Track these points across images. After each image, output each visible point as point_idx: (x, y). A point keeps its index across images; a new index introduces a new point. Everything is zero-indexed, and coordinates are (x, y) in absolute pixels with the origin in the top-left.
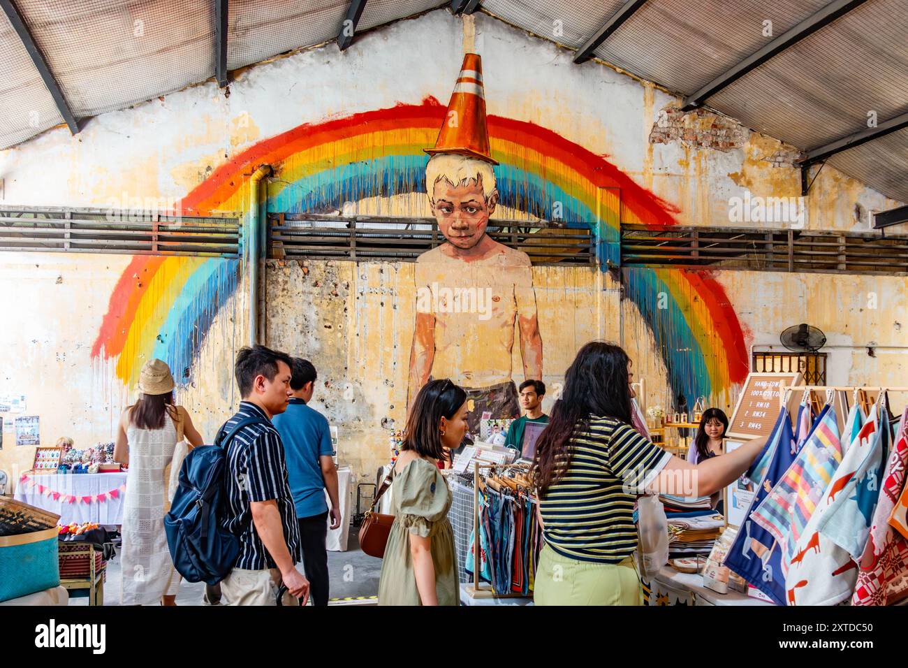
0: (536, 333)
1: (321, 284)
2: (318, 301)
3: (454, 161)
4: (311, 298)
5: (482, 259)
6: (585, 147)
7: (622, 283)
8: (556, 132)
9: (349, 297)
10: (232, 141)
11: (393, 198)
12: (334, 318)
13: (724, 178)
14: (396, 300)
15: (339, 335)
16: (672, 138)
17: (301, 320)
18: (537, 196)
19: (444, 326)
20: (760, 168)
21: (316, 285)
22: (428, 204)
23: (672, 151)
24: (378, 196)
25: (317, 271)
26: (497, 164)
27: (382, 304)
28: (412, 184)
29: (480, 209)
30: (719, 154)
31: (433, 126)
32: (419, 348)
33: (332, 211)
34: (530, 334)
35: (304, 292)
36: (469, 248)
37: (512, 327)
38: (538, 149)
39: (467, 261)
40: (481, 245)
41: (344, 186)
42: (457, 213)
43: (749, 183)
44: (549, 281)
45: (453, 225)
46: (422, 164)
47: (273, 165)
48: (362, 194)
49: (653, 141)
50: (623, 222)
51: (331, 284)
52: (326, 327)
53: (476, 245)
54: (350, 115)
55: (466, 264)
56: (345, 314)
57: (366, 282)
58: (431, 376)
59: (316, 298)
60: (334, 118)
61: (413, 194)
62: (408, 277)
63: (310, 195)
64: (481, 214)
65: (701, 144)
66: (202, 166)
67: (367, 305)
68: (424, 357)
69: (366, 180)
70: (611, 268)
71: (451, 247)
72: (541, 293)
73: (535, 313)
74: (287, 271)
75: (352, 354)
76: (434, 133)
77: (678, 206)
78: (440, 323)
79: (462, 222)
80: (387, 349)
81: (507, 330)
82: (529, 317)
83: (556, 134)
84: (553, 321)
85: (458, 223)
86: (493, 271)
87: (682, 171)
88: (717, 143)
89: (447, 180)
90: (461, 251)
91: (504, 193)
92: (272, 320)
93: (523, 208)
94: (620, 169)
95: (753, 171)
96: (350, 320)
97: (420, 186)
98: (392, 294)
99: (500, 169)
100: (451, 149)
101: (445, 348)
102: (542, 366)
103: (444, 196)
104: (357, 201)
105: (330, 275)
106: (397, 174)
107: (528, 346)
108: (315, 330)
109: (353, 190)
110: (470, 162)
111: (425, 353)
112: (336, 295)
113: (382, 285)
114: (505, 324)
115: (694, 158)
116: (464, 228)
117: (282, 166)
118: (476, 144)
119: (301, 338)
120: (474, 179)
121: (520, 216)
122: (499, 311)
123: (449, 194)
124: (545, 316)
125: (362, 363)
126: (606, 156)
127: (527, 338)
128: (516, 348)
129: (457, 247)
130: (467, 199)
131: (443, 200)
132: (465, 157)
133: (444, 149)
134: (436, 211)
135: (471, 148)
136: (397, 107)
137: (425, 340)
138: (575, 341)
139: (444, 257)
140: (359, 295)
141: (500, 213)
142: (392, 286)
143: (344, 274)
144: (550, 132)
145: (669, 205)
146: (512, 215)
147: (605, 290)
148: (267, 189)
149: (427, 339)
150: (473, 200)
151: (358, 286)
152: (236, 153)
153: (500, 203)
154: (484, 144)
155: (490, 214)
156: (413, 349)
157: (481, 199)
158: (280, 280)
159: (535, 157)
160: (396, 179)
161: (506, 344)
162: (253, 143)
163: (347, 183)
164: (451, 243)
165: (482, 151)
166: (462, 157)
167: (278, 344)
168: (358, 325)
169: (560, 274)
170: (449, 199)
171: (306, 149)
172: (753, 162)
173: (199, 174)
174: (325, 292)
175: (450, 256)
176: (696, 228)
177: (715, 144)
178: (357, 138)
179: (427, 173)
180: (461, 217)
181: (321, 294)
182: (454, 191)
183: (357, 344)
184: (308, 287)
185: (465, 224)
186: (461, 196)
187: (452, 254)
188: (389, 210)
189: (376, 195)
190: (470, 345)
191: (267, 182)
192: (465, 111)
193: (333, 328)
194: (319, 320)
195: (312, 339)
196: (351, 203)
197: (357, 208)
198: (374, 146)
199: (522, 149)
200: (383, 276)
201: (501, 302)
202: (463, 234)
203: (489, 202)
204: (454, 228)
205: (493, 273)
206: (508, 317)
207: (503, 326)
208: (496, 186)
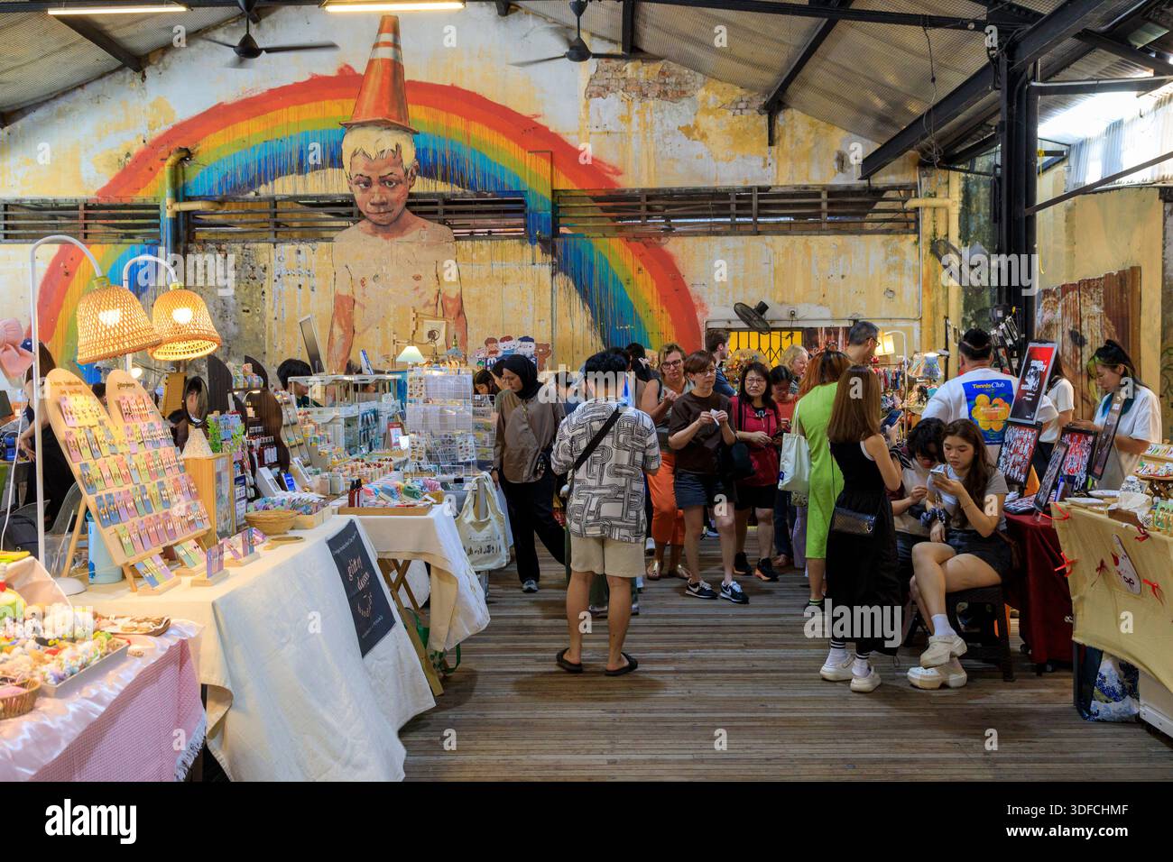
0: (460, 312)
1: (238, 267)
3: (371, 132)
5: (402, 236)
6: (513, 109)
7: (554, 254)
8: (481, 94)
9: (266, 281)
10: (149, 126)
11: (309, 175)
12: (252, 302)
13: (673, 132)
14: (313, 282)
15: (257, 319)
16: (612, 91)
17: (220, 304)
18: (461, 165)
19: (363, 307)
20: (716, 118)
22: (345, 180)
23: (611, 106)
24: (294, 175)
25: (235, 254)
26: (417, 133)
27: (300, 286)
28: (328, 161)
29: (399, 182)
30: (667, 105)
31: (348, 97)
32: (338, 331)
33: (248, 192)
34: (454, 314)
36: (388, 226)
37: (435, 307)
38: (460, 114)
39: (386, 238)
40: (401, 221)
41: (260, 166)
42: (375, 188)
43: (704, 136)
44: (474, 256)
45: (372, 201)
46: (339, 139)
47: (189, 147)
48: (281, 172)
49: (590, 96)
50: (555, 188)
51: (249, 268)
52: (244, 311)
53: (395, 221)
54: (264, 91)
55: (385, 242)
56: (263, 297)
57: (283, 264)
58: (350, 361)
60: (248, 95)
61: (329, 171)
62: (325, 257)
63: (225, 178)
64: (401, 188)
65: (646, 95)
66: (122, 152)
67: (285, 288)
68: (343, 341)
69: (282, 158)
70: (540, 241)
71: (370, 224)
73: (459, 291)
75: (270, 339)
76: (350, 104)
77: (619, 167)
78: (359, 304)
79: (381, 197)
81: (429, 308)
82: (453, 295)
83: (480, 96)
84: (479, 300)
85: (377, 199)
86: (414, 248)
87: (624, 127)
88: (666, 93)
89: (364, 153)
90: (380, 228)
91: (424, 163)
93: (444, 179)
94: (552, 130)
95: (707, 122)
96: (267, 303)
98: (309, 276)
99: (420, 139)
100: (369, 120)
101: (364, 331)
102: (466, 348)
103: (361, 171)
104: (273, 180)
105: (247, 258)
107: (452, 327)
108: (234, 315)
109: (268, 167)
110: (389, 132)
111: (343, 337)
112: (254, 278)
113: (299, 267)
114: (427, 304)
115: (638, 112)
116: (383, 204)
117: (198, 148)
118: (394, 114)
120: (392, 151)
121: (442, 188)
122: (421, 291)
123: (367, 168)
124: (470, 293)
125: (280, 347)
126: (536, 116)
127: (451, 317)
129: (376, 224)
130: (386, 172)
131: (361, 175)
132: (383, 127)
133: (361, 120)
134: (353, 187)
135: (389, 117)
136: (311, 80)
137: (343, 323)
138: (503, 320)
139: (362, 236)
140: (277, 278)
141: (421, 186)
142: (309, 267)
143: (261, 257)
144: (474, 95)
145: (609, 166)
146: (434, 187)
147: (534, 264)
148: (184, 173)
149: (346, 321)
150: (391, 174)
151: (276, 268)
152: (153, 138)
154: (402, 113)
155: (410, 186)
156: (331, 333)
157: (400, 172)
159: (458, 123)
162: (169, 127)
163: (263, 163)
164: (370, 220)
165: (401, 120)
166: (379, 128)
168: (276, 309)
169: (486, 249)
170: (367, 174)
171: (221, 129)
172: (709, 112)
173: (119, 161)
174: (242, 276)
175: (367, 233)
176: (643, 191)
177: (663, 94)
178: (271, 115)
179: (343, 147)
180: (379, 192)
182: (372, 165)
183: (275, 328)
185: (384, 199)
186: (380, 169)
187: (371, 231)
188: (305, 188)
189: (292, 173)
190: (390, 327)
191: (182, 165)
192: (383, 79)
193: (251, 312)
194: (237, 304)
195: (231, 324)
196: (267, 184)
197: (273, 188)
198: (288, 122)
199: (443, 116)
200: (301, 257)
201: (423, 279)
202: (382, 210)
203: (409, 174)
204: (372, 204)
205: (414, 250)
206: (430, 296)
207: (425, 306)
208: (416, 157)
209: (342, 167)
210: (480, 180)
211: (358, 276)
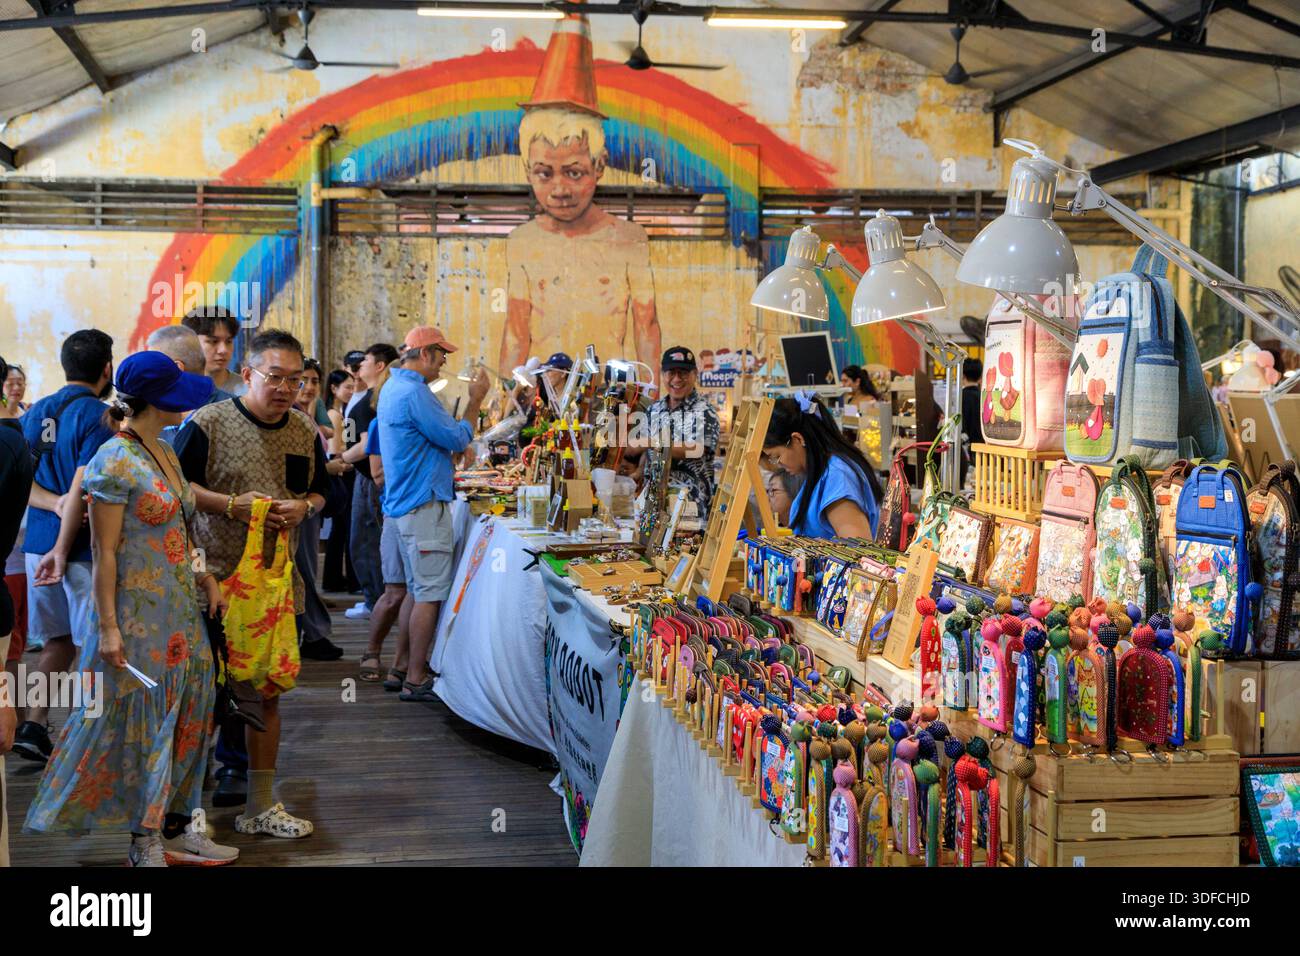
0: (653, 321)
1: (394, 265)
2: (391, 285)
3: (554, 117)
4: (383, 282)
5: (588, 233)
6: (716, 95)
7: (760, 259)
8: (679, 78)
9: (427, 281)
10: (288, 98)
11: (480, 162)
12: (410, 305)
13: (892, 128)
16: (827, 81)
17: (371, 307)
19: (542, 313)
20: (939, 115)
21: (389, 266)
22: (522, 168)
23: (825, 98)
24: (463, 160)
25: (390, 250)
26: (607, 118)
27: (467, 288)
28: (503, 145)
29: (585, 172)
30: (886, 99)
31: (527, 74)
32: (511, 340)
33: (408, 178)
34: (646, 322)
35: (374, 275)
36: (572, 220)
37: (624, 314)
38: (657, 99)
39: (569, 236)
40: (587, 216)
41: (421, 149)
42: (557, 179)
43: (925, 134)
44: (670, 258)
45: (553, 193)
46: (516, 121)
47: (337, 125)
48: (447, 157)
49: (802, 86)
50: (762, 185)
51: (407, 266)
52: (400, 315)
53: (580, 217)
54: (428, 64)
55: (568, 240)
56: (423, 300)
57: (448, 263)
59: (388, 282)
60: (409, 68)
61: (504, 157)
63: (380, 162)
64: (587, 179)
65: (862, 87)
66: (254, 127)
67: (449, 290)
68: (518, 351)
69: (448, 141)
70: (746, 242)
71: (550, 220)
72: (660, 274)
73: (653, 297)
74: (355, 250)
76: (530, 82)
77: (833, 164)
78: (537, 310)
79: (564, 189)
80: (473, 341)
81: (618, 318)
82: (645, 301)
83: (679, 81)
84: (675, 307)
85: (559, 191)
86: (601, 248)
87: (838, 121)
88: (884, 86)
89: (545, 139)
90: (561, 224)
91: (615, 153)
92: (337, 307)
93: (637, 171)
94: (759, 120)
95: (929, 119)
96: (428, 306)
97: (512, 147)
98: (479, 276)
99: (610, 125)
100: (551, 101)
101: (543, 339)
103: (541, 158)
104: (437, 166)
105: (405, 255)
106: (485, 133)
107: (644, 337)
108: (388, 320)
109: (432, 151)
110: (573, 117)
111: (518, 346)
112: (413, 278)
113: (467, 266)
114: (616, 311)
115: (854, 105)
116: (566, 197)
117: (347, 127)
118: (581, 95)
119: (371, 329)
120: (578, 137)
121: (635, 181)
122: (609, 295)
123: (548, 156)
124: (665, 300)
126: (742, 105)
127: (644, 327)
128: (629, 339)
129: (558, 220)
130: (569, 161)
131: (541, 163)
132: (567, 110)
133: (542, 101)
134: (532, 176)
135: (575, 98)
136: (482, 54)
137: (518, 330)
139: (541, 232)
140: (440, 278)
141: (611, 178)
142: (478, 266)
143: (421, 253)
145: (822, 163)
146: (624, 178)
147: (738, 268)
148: (330, 153)
149: (521, 329)
150: (576, 163)
151: (439, 267)
152: (293, 112)
153: (610, 165)
154: (590, 95)
155: (598, 178)
156: (504, 341)
157: (587, 161)
158: (346, 261)
159: (653, 109)
160: (484, 139)
161: (617, 335)
162: (312, 100)
163: (425, 146)
164: (550, 215)
165: (588, 103)
166: (563, 111)
167: (344, 336)
168: (438, 313)
169: (683, 250)
170: (548, 162)
171: (375, 105)
172: (931, 108)
173: (251, 137)
174: (400, 274)
175: (546, 230)
176: (857, 191)
177: (881, 87)
178: (437, 91)
179: (521, 131)
180: (562, 182)
181: (394, 277)
182: (554, 153)
184: (379, 269)
185: (567, 191)
186: (562, 157)
187: (551, 226)
188: (475, 176)
189: (460, 158)
190: (573, 336)
191: (330, 146)
192: (568, 56)
193: (409, 317)
194: (392, 308)
195: (384, 330)
196: (429, 169)
197: (437, 175)
198: (457, 100)
199: (637, 100)
200: (469, 255)
201: (611, 284)
202: (565, 204)
203: (597, 165)
204: (554, 197)
205: (602, 250)
206: (619, 301)
207: (613, 313)
208: (606, 145)
209: (518, 152)
210: (677, 173)
211: (535, 278)
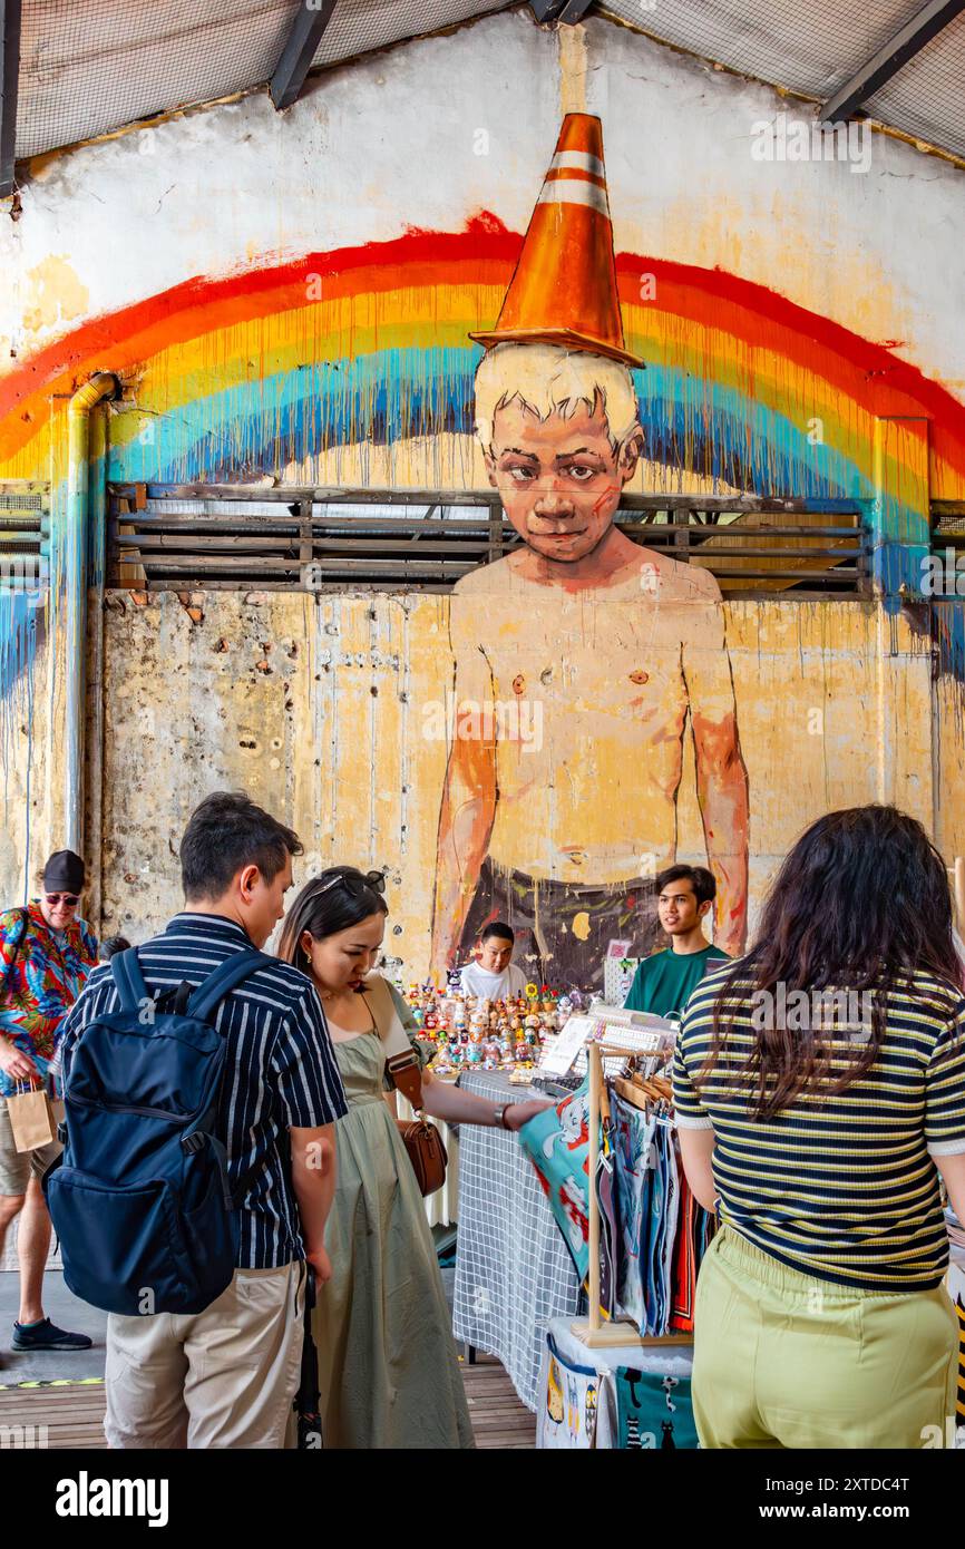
0: (733, 755)
1: (229, 645)
2: (226, 686)
3: (542, 361)
4: (208, 679)
5: (607, 585)
6: (846, 326)
7: (935, 635)
8: (777, 291)
9: (297, 676)
10: (26, 319)
11: (399, 447)
12: (263, 724)
14: (407, 682)
15: (275, 763)
17: (185, 729)
18: (735, 438)
21: (220, 647)
22: (480, 460)
24: (365, 443)
25: (223, 617)
26: (641, 366)
27: (374, 691)
28: (442, 413)
29: (600, 469)
31: (492, 281)
32: (461, 793)
33: (258, 477)
34: (720, 757)
35: (191, 665)
36: (575, 564)
37: (676, 743)
38: (734, 331)
39: (571, 590)
40: (605, 552)
41: (286, 419)
42: (547, 481)
44: (763, 634)
45: (539, 508)
46: (468, 369)
47: (121, 373)
48: (329, 438)
50: (936, 496)
51: (256, 647)
52: (243, 744)
53: (591, 553)
54: (300, 258)
55: (569, 597)
56: (287, 714)
57: (337, 640)
58: (489, 858)
59: (219, 678)
60: (262, 265)
61: (445, 437)
62: (434, 628)
63: (205, 441)
64: (603, 483)
67: (339, 694)
68: (472, 814)
69: (337, 405)
70: (908, 606)
71: (534, 559)
72: (745, 664)
73: (731, 709)
74: (154, 616)
75: (304, 809)
76: (493, 295)
79: (560, 501)
80: (386, 796)
81: (666, 750)
82: (717, 716)
83: (777, 296)
84: (774, 729)
85: (550, 504)
86: (632, 613)
89: (524, 403)
90: (556, 568)
91: (657, 431)
92: (119, 729)
93: (700, 466)
94: (927, 374)
96: (299, 727)
97: (460, 418)
98: (396, 668)
99: (645, 378)
100: (534, 332)
101: (522, 792)
102: (747, 834)
103: (516, 442)
104: (316, 453)
105: (252, 625)
106: (408, 391)
107: (715, 787)
108: (219, 754)
109: (306, 426)
110: (577, 361)
111: (473, 805)
112: (268, 671)
113: (373, 648)
114: (661, 736)
116: (563, 515)
117: (142, 375)
118: (592, 321)
119: (185, 772)
120: (586, 400)
121: (695, 486)
122: (647, 705)
123: (530, 435)
124: (755, 716)
125: (327, 828)
126: (895, 344)
127: (712, 767)
128: (688, 791)
129: (548, 558)
130: (570, 447)
131: (515, 450)
132: (564, 350)
133: (517, 331)
134: (498, 475)
135: (580, 328)
136: (407, 238)
137: (473, 773)
138: (827, 774)
139: (518, 582)
140: (321, 671)
141: (647, 480)
142: (396, 648)
143: (285, 623)
144: (763, 291)
146: (675, 482)
147: (895, 655)
148: (107, 427)
149: (479, 772)
150: (583, 450)
151: (319, 648)
152: (36, 348)
153: (647, 455)
154: (609, 322)
155: (624, 481)
156: (446, 795)
157: (603, 448)
158: (137, 637)
159: (728, 349)
160: (405, 403)
161: (663, 782)
162: (75, 325)
163: (293, 415)
164: (535, 550)
165: (606, 337)
166: (556, 351)
167: (132, 786)
168: (319, 741)
169: (789, 619)
170: (529, 448)
171: (197, 334)
174: (241, 664)
175: (530, 578)
179: (477, 387)
180: (556, 488)
181: (233, 667)
182: (542, 430)
183: (315, 784)
184: (202, 652)
185: (567, 504)
186: (558, 440)
187: (537, 574)
188: (389, 473)
189: (359, 440)
190: (578, 786)
191: (108, 411)
192: (566, 247)
193: (259, 746)
194: (227, 729)
195: (211, 773)
196: (301, 461)
197: (316, 471)
198: (353, 328)
199: (698, 331)
200: (377, 626)
201: (652, 682)
202: (563, 529)
203: (622, 454)
204: (541, 515)
205: (633, 618)
206: (667, 720)
207: (655, 741)
208: (638, 417)
209: (472, 430)
210: (776, 473)
211: (506, 673)
